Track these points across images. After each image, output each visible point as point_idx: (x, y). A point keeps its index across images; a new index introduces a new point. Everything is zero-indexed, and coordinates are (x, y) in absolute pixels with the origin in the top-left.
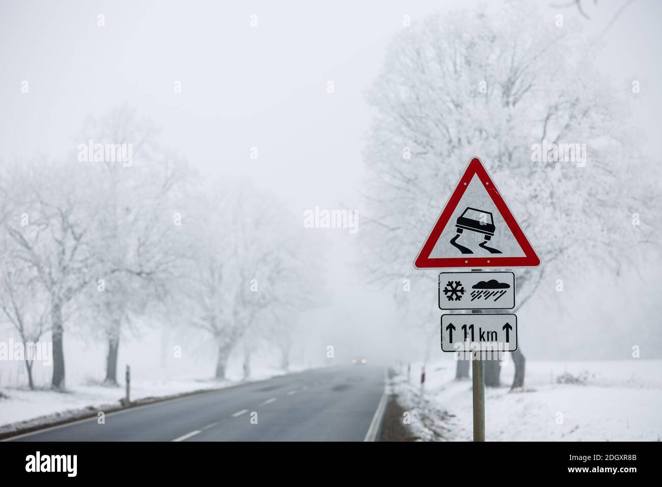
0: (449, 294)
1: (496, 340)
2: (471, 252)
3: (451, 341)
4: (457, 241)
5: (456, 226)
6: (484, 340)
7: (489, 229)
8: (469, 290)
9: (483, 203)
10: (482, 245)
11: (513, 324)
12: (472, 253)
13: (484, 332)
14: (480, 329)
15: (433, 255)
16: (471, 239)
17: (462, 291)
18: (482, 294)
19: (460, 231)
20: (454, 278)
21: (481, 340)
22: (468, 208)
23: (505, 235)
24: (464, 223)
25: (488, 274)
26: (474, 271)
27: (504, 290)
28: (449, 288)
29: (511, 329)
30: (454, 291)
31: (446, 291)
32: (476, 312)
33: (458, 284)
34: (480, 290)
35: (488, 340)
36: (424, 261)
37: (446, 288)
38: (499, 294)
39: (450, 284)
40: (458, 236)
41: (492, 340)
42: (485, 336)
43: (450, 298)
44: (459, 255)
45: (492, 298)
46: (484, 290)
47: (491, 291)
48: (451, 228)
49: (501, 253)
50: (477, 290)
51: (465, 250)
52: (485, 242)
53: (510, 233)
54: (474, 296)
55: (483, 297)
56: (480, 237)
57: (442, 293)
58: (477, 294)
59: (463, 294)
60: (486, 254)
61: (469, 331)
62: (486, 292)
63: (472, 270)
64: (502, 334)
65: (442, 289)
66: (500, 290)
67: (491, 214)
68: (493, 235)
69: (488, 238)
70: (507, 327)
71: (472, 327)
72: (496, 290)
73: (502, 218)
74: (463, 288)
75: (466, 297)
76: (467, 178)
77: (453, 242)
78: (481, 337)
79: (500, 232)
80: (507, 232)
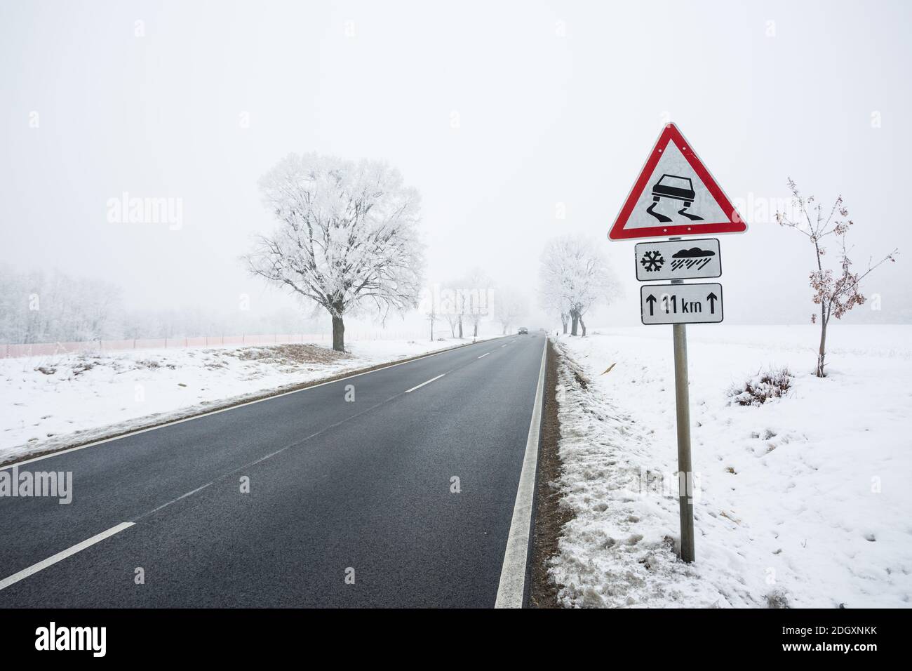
0: (647, 264)
1: (700, 311)
2: (669, 220)
3: (652, 314)
4: (654, 210)
5: (653, 194)
6: (687, 312)
7: (688, 195)
8: (669, 259)
9: (681, 169)
10: (681, 212)
11: (717, 294)
12: (671, 221)
13: (687, 303)
14: (683, 300)
15: (628, 226)
16: (670, 206)
17: (661, 261)
18: (683, 263)
19: (657, 199)
20: (652, 248)
21: (683, 312)
22: (664, 175)
23: (706, 200)
24: (660, 190)
25: (689, 241)
26: (671, 240)
27: (708, 258)
28: (647, 259)
29: (716, 299)
30: (653, 261)
31: (644, 262)
32: (676, 282)
33: (657, 254)
34: (682, 259)
35: (692, 311)
36: (619, 232)
37: (643, 259)
38: (702, 263)
39: (648, 254)
40: (655, 204)
41: (696, 311)
42: (688, 307)
43: (649, 269)
44: (657, 223)
45: (695, 267)
46: (686, 259)
47: (694, 259)
48: (647, 197)
49: (702, 219)
50: (677, 259)
51: (662, 218)
52: (685, 209)
53: (712, 198)
54: (675, 266)
55: (685, 266)
56: (679, 204)
57: (640, 265)
58: (678, 264)
59: (662, 264)
60: (687, 222)
61: (671, 303)
62: (688, 260)
63: (670, 239)
64: (706, 305)
65: (640, 260)
66: (704, 258)
67: (690, 180)
68: (693, 201)
69: (687, 205)
70: (712, 297)
71: (674, 298)
72: (699, 259)
73: (702, 183)
74: (662, 258)
75: (666, 267)
76: (662, 144)
77: (650, 210)
78: (684, 308)
79: (700, 198)
80: (708, 197)
